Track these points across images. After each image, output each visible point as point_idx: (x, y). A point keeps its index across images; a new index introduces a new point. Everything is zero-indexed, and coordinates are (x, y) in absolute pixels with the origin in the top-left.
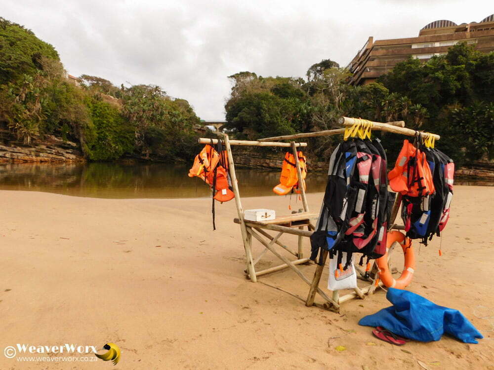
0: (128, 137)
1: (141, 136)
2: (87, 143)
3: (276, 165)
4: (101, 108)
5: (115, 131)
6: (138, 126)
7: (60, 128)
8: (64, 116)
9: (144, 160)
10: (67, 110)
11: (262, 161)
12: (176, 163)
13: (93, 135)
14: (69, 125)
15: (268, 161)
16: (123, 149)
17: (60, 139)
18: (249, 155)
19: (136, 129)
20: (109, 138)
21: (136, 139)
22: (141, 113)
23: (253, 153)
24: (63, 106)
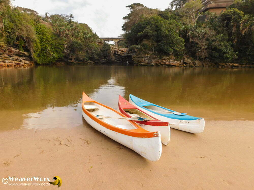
0: (60, 47)
1: (69, 47)
2: (34, 52)
3: (170, 63)
4: (41, 28)
5: (52, 44)
6: (65, 40)
7: (17, 42)
8: (19, 33)
9: (71, 62)
10: (21, 29)
11: (160, 61)
12: (88, 64)
13: (38, 47)
14: (23, 40)
15: (164, 61)
16: (58, 56)
17: (17, 50)
18: (150, 57)
19: (65, 43)
20: (49, 48)
21: (65, 49)
22: (67, 32)
23: (153, 56)
24: (18, 26)
